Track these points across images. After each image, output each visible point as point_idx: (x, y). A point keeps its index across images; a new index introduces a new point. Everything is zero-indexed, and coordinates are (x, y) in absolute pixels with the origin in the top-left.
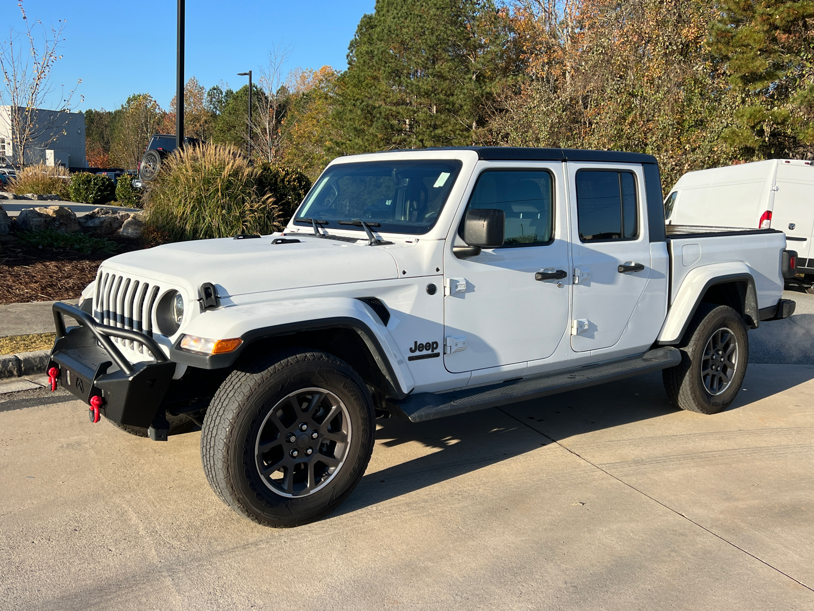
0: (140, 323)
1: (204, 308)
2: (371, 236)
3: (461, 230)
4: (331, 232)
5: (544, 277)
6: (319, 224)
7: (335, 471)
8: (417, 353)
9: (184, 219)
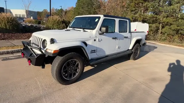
0: (39, 45)
1: (51, 43)
2: (84, 30)
3: (100, 29)
4: (75, 29)
5: (113, 38)
6: (73, 28)
7: (77, 74)
8: (92, 52)
9: (51, 27)
